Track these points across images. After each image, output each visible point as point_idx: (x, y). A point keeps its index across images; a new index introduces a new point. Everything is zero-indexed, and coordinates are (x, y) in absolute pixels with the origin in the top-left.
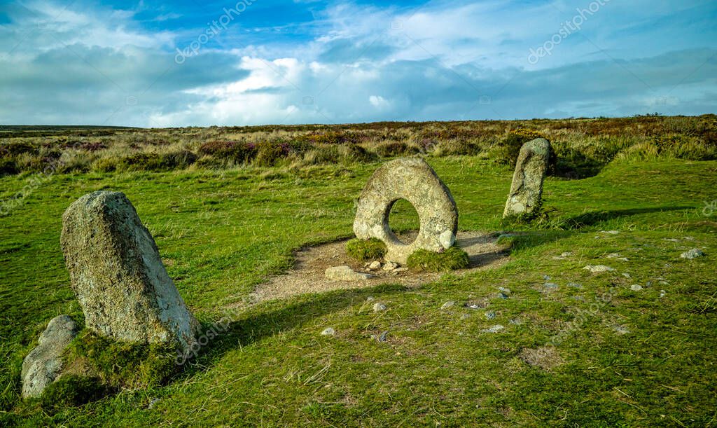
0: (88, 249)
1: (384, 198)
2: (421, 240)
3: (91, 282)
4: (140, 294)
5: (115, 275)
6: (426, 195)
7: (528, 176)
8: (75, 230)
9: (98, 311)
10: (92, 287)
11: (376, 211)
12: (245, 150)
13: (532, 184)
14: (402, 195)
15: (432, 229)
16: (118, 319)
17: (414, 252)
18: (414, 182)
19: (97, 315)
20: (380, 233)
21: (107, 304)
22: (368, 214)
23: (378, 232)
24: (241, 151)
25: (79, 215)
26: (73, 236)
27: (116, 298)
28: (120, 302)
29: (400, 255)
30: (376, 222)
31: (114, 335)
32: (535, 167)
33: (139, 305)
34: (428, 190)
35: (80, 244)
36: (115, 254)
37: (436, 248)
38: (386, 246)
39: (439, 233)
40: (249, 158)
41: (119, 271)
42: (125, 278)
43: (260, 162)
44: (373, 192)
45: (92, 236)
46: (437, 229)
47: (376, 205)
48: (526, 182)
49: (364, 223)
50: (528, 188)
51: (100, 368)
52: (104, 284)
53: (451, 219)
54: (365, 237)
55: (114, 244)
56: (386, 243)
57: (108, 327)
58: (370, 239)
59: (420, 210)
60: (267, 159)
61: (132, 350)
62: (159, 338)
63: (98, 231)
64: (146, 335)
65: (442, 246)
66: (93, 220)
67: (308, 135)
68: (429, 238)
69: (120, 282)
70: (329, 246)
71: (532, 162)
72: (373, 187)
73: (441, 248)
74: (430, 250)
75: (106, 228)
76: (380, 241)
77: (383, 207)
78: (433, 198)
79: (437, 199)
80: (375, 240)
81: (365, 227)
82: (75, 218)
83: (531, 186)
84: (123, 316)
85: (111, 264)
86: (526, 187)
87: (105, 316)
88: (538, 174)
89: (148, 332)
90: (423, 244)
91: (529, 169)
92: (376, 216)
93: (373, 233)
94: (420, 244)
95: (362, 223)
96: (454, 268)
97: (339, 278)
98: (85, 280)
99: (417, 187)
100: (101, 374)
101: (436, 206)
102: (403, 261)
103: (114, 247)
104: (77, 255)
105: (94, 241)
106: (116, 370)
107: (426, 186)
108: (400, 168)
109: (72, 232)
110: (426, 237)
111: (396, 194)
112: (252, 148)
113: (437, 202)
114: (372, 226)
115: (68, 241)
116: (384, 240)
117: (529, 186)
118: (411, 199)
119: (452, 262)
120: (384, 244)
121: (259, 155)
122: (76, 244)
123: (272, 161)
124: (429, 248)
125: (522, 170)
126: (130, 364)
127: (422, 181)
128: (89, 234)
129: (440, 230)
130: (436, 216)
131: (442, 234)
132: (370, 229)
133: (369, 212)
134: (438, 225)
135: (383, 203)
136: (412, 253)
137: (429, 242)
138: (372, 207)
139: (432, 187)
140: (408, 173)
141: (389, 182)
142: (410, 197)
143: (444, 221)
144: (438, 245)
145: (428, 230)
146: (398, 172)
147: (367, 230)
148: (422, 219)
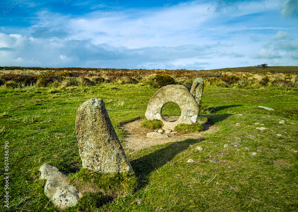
0: (92, 128)
1: (163, 102)
2: (182, 120)
3: (93, 145)
4: (119, 149)
5: (107, 140)
6: (185, 101)
7: (197, 93)
8: (85, 118)
9: (95, 159)
10: (93, 147)
11: (158, 107)
12: (30, 79)
13: (198, 96)
14: (173, 100)
15: (188, 115)
16: (106, 162)
17: (178, 125)
18: (180, 95)
19: (94, 161)
20: (159, 117)
21: (101, 155)
22: (154, 109)
23: (158, 117)
24: (28, 79)
25: (88, 111)
26: (84, 121)
27: (106, 151)
28: (108, 154)
29: (171, 126)
30: (157, 112)
31: (102, 170)
32: (200, 89)
33: (118, 154)
34: (186, 98)
35: (89, 125)
36: (107, 130)
38: (162, 123)
39: (191, 116)
40: (33, 83)
41: (109, 138)
42: (111, 141)
43: (39, 85)
44: (157, 99)
45: (95, 121)
46: (191, 114)
47: (158, 105)
48: (196, 95)
49: (151, 113)
50: (197, 98)
51: (101, 187)
52: (100, 145)
53: (197, 110)
54: (152, 119)
55: (107, 125)
56: (163, 121)
57: (100, 166)
58: (154, 120)
59: (182, 107)
60: (43, 83)
61: (115, 177)
62: (125, 170)
63: (98, 118)
64: (119, 169)
65: (192, 122)
66: (96, 113)
67: (53, 72)
68: (186, 119)
69: (109, 143)
70: (129, 124)
71: (199, 87)
72: (157, 97)
74: (186, 124)
75: (103, 117)
76: (159, 120)
77: (161, 106)
78: (189, 102)
79: (191, 102)
80: (157, 120)
81: (151, 115)
82: (86, 112)
83: (198, 97)
84: (109, 160)
85: (104, 135)
86: (196, 97)
87: (98, 161)
88: (201, 92)
89: (120, 167)
90: (182, 121)
91: (197, 90)
92: (157, 110)
93: (155, 117)
94: (181, 121)
95: (150, 113)
96: (200, 131)
97: (155, 138)
98: (88, 144)
99: (181, 97)
100: (102, 190)
101: (190, 105)
102: (173, 129)
103: (107, 126)
104: (85, 131)
105: (97, 123)
106: (110, 187)
107: (186, 97)
108: (173, 89)
109: (84, 119)
110: (185, 118)
111: (169, 100)
112: (34, 78)
114: (155, 114)
115: (81, 124)
116: (161, 120)
117: (197, 97)
118: (177, 102)
119: (198, 128)
120: (162, 122)
121: (38, 82)
122: (86, 125)
123: (46, 84)
124: (186, 123)
125: (195, 90)
126: (117, 184)
127: (184, 94)
128: (94, 120)
129: (192, 115)
130: (190, 109)
131: (192, 117)
132: (155, 115)
133: (154, 108)
134: (191, 113)
135: (161, 104)
136: (176, 125)
137: (186, 120)
138: (156, 106)
139: (188, 97)
140: (177, 91)
141: (166, 94)
142: (177, 101)
143: (194, 111)
144: (190, 122)
145: (185, 115)
146: (171, 91)
147: (153, 116)
148: (182, 111)
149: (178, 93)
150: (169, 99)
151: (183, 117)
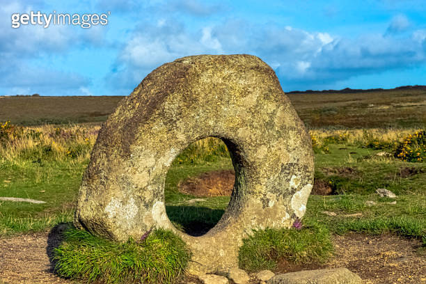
2: (259, 213)
6: (270, 125)
11: (158, 169)
14: (223, 128)
15: (283, 188)
18: (252, 100)
20: (164, 218)
22: (141, 179)
23: (159, 216)
30: (156, 195)
34: (274, 113)
37: (285, 222)
38: (184, 245)
39: (294, 191)
44: (159, 125)
46: (292, 184)
47: (158, 155)
59: (257, 155)
65: (293, 216)
68: (274, 206)
72: (162, 115)
73: (293, 220)
77: (170, 158)
78: (284, 128)
79: (292, 129)
80: (160, 234)
81: (132, 209)
90: (260, 222)
92: (156, 180)
94: (254, 222)
95: (124, 203)
99: (254, 111)
101: (291, 142)
107: (272, 107)
108: (226, 72)
110: (271, 204)
113: (291, 133)
114: (148, 205)
116: (175, 231)
120: (179, 240)
127: (266, 97)
129: (296, 187)
130: (292, 161)
131: (297, 193)
132: (147, 213)
133: (145, 173)
134: (294, 177)
135: (173, 150)
136: (241, 244)
137: (276, 213)
138: (150, 162)
139: (282, 107)
140: (242, 82)
141: (201, 101)
142: (240, 131)
143: (306, 167)
144: (289, 217)
145: (274, 190)
146: (220, 81)
147: (139, 216)
148: (262, 172)
149: (245, 93)
150: (211, 123)
151: (265, 202)
